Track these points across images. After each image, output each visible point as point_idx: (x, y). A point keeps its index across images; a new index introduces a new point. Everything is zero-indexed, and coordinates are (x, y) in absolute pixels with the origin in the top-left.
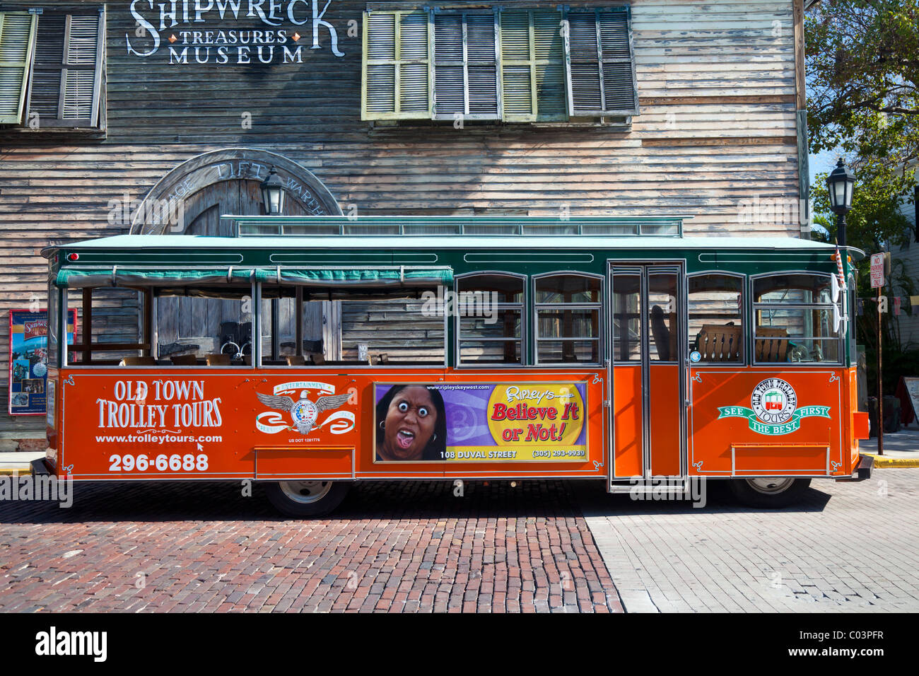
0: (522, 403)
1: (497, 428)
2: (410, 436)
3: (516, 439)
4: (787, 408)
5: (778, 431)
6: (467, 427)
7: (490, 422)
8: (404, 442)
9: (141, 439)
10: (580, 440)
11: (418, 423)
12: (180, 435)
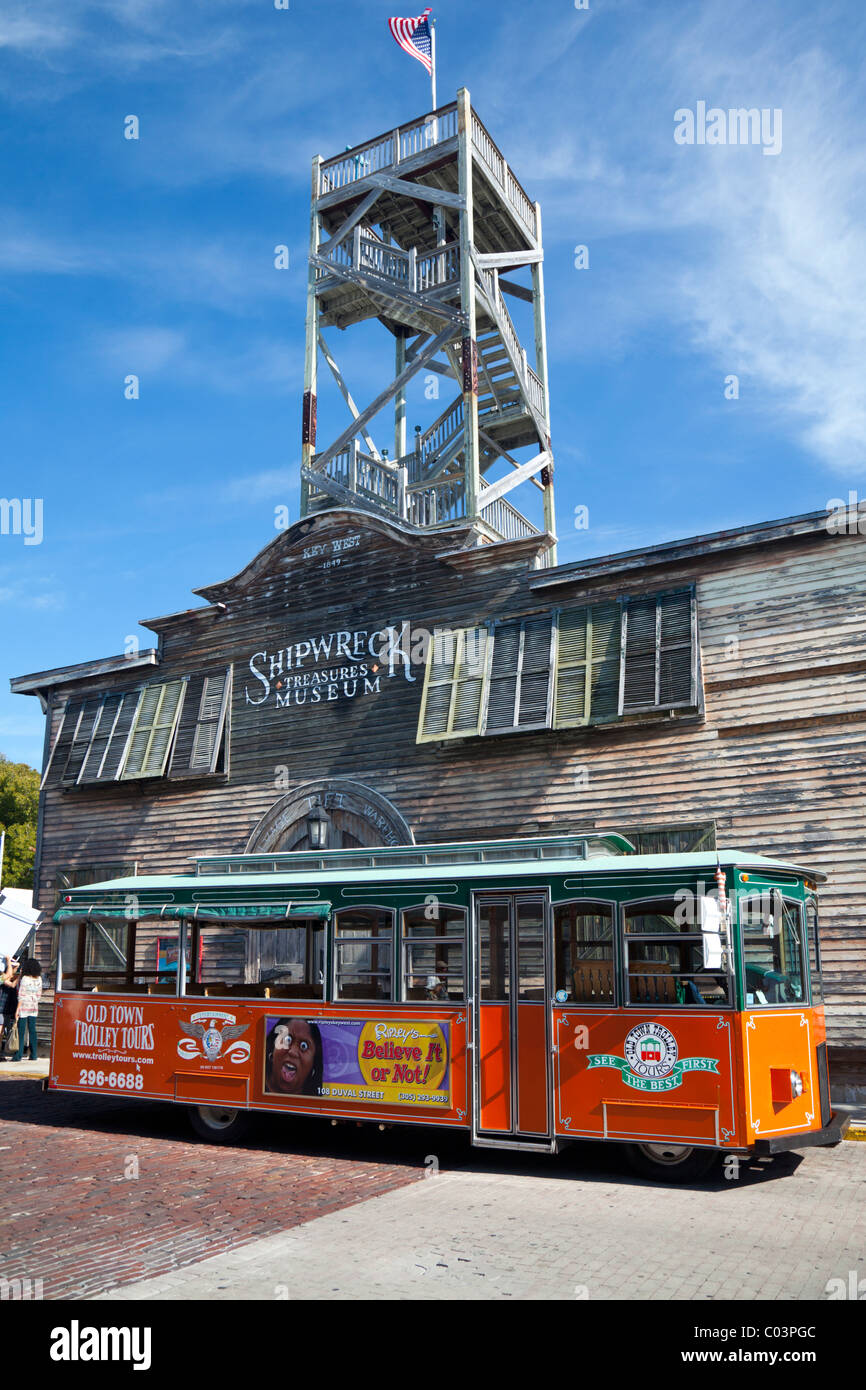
0: (389, 1041)
1: (367, 1066)
2: (292, 1069)
3: (384, 1079)
4: (667, 1060)
5: (656, 1087)
6: (341, 1064)
7: (361, 1060)
8: (288, 1075)
9: (101, 1057)
10: (443, 1085)
11: (300, 1057)
12: (125, 1055)
